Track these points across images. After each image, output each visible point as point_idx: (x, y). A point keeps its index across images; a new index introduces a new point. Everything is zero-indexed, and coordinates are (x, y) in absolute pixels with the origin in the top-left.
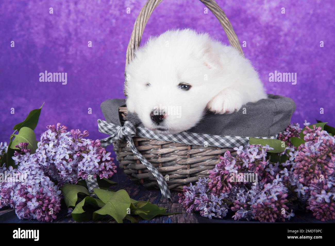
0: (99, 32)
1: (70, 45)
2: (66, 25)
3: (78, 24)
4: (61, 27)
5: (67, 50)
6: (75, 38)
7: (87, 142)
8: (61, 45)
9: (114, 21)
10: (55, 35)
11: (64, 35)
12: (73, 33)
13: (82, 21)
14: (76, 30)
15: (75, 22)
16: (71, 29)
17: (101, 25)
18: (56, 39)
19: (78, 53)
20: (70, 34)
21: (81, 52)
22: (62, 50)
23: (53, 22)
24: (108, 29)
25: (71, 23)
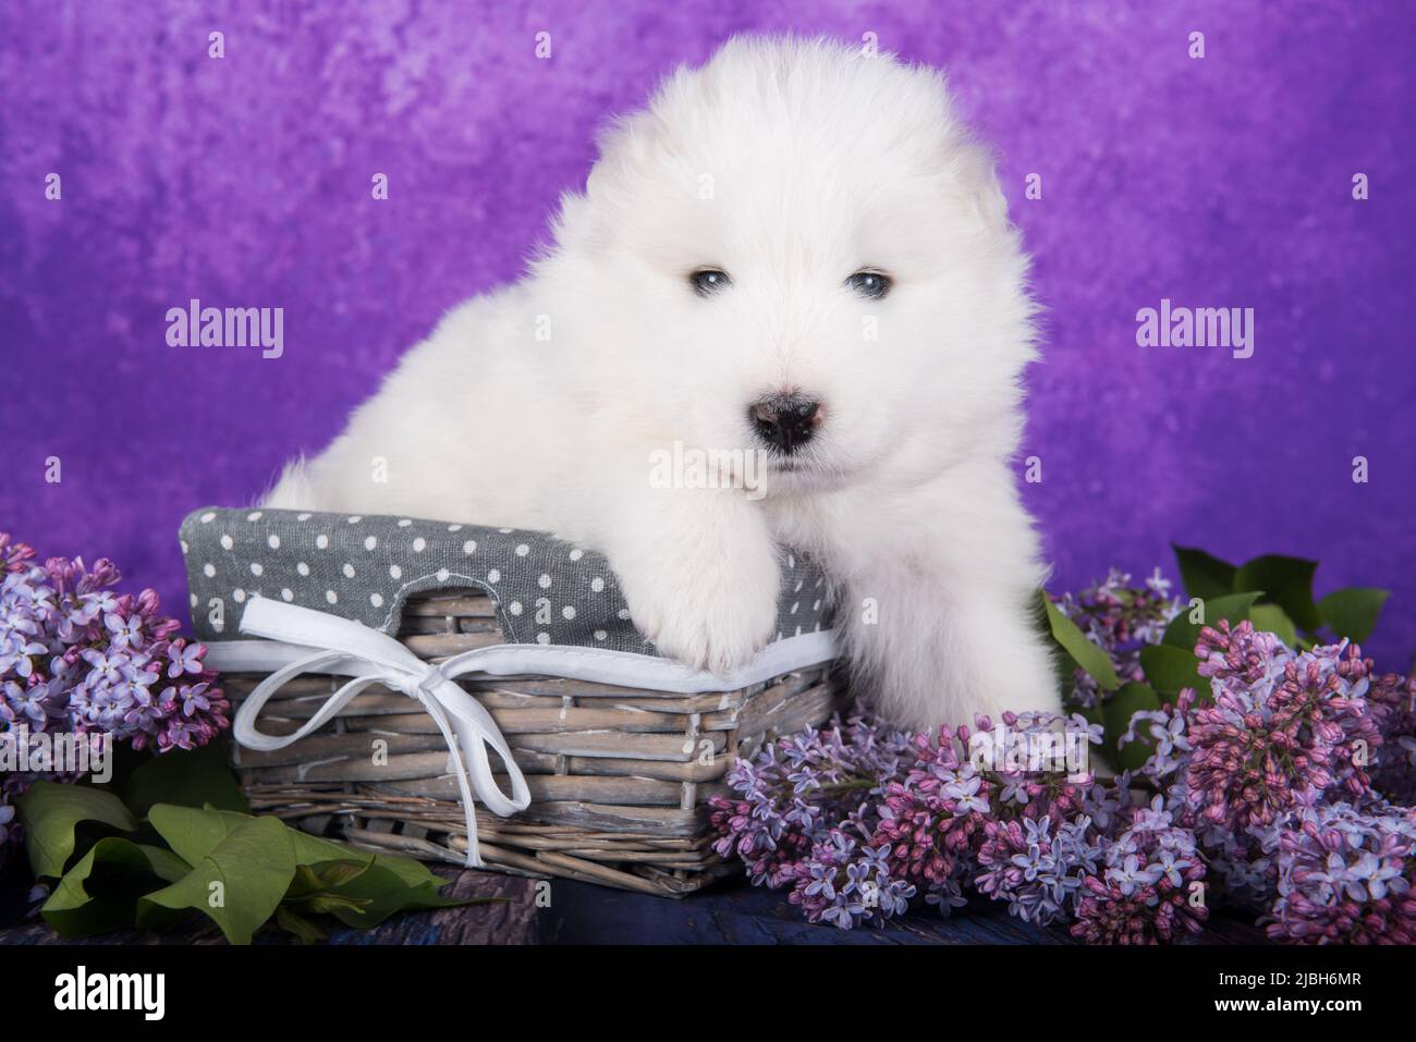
0: (277, 184)
1: (162, 229)
2: (146, 154)
3: (197, 150)
4: (126, 161)
5: (147, 251)
6: (181, 205)
7: (101, 603)
8: (123, 231)
9: (337, 145)
10: (101, 188)
11: (135, 189)
12: (174, 185)
13: (213, 140)
14: (185, 174)
15: (183, 141)
16: (166, 169)
17: (285, 158)
18: (107, 204)
19: (192, 263)
20: (160, 187)
21: (203, 259)
22: (129, 247)
23: (96, 138)
24: (312, 179)
25: (168, 145)
